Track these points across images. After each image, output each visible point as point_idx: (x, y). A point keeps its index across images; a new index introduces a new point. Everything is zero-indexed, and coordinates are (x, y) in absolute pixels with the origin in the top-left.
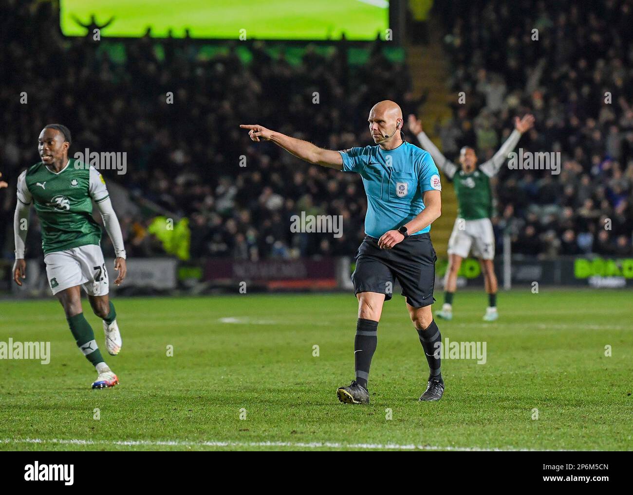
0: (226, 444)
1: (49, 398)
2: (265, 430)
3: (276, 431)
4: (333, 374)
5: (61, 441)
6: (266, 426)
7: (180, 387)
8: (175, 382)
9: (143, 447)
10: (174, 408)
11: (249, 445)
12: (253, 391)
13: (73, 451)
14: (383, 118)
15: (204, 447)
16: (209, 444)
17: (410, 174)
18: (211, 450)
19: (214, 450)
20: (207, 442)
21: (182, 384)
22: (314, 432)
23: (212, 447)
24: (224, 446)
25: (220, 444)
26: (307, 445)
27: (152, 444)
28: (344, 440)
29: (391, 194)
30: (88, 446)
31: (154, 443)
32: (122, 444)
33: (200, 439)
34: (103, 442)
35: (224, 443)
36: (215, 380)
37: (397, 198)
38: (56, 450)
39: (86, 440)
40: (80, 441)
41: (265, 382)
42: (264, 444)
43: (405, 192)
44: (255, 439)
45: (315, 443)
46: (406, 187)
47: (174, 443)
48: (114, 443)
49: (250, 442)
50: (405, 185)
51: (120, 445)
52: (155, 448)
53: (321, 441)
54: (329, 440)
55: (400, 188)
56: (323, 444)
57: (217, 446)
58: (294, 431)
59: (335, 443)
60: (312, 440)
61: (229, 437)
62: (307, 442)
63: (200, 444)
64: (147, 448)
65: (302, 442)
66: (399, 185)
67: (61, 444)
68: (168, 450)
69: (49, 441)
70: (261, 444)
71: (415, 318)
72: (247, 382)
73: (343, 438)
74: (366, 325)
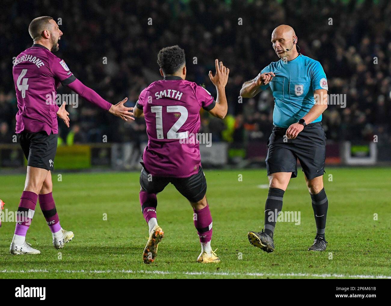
0: (263, 275)
1: (138, 241)
2: (290, 265)
3: (298, 265)
4: (339, 225)
5: (146, 272)
6: (291, 262)
7: (230, 234)
8: (227, 230)
9: (204, 276)
10: (226, 249)
11: (279, 275)
12: (281, 237)
13: (155, 278)
14: (283, 37)
15: (247, 276)
16: (251, 274)
17: (305, 78)
18: (252, 278)
19: (255, 278)
20: (249, 273)
21: (231, 232)
22: (326, 267)
23: (253, 276)
24: (261, 276)
25: (258, 275)
26: (320, 276)
27: (210, 274)
28: (346, 273)
29: (291, 94)
30: (165, 275)
31: (212, 274)
32: (189, 274)
33: (244, 271)
34: (175, 272)
35: (261, 274)
36: (254, 229)
37: (296, 96)
38: (143, 278)
39: (164, 272)
40: (159, 272)
41: (290, 231)
42: (290, 275)
43: (302, 92)
44: (284, 271)
45: (326, 275)
46: (302, 88)
47: (226, 274)
48: (184, 273)
49: (280, 273)
50: (301, 87)
51: (188, 274)
52: (213, 277)
53: (330, 273)
54: (336, 272)
55: (297, 89)
56: (331, 275)
57: (256, 276)
58: (311, 266)
59: (340, 274)
60: (324, 273)
61: (265, 269)
62: (320, 273)
63: (244, 275)
64: (207, 277)
65: (316, 274)
66: (296, 87)
67: (146, 274)
68: (222, 278)
69: (138, 271)
70: (287, 275)
71: (311, 186)
72: (277, 231)
73: (346, 271)
74: (274, 192)
